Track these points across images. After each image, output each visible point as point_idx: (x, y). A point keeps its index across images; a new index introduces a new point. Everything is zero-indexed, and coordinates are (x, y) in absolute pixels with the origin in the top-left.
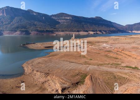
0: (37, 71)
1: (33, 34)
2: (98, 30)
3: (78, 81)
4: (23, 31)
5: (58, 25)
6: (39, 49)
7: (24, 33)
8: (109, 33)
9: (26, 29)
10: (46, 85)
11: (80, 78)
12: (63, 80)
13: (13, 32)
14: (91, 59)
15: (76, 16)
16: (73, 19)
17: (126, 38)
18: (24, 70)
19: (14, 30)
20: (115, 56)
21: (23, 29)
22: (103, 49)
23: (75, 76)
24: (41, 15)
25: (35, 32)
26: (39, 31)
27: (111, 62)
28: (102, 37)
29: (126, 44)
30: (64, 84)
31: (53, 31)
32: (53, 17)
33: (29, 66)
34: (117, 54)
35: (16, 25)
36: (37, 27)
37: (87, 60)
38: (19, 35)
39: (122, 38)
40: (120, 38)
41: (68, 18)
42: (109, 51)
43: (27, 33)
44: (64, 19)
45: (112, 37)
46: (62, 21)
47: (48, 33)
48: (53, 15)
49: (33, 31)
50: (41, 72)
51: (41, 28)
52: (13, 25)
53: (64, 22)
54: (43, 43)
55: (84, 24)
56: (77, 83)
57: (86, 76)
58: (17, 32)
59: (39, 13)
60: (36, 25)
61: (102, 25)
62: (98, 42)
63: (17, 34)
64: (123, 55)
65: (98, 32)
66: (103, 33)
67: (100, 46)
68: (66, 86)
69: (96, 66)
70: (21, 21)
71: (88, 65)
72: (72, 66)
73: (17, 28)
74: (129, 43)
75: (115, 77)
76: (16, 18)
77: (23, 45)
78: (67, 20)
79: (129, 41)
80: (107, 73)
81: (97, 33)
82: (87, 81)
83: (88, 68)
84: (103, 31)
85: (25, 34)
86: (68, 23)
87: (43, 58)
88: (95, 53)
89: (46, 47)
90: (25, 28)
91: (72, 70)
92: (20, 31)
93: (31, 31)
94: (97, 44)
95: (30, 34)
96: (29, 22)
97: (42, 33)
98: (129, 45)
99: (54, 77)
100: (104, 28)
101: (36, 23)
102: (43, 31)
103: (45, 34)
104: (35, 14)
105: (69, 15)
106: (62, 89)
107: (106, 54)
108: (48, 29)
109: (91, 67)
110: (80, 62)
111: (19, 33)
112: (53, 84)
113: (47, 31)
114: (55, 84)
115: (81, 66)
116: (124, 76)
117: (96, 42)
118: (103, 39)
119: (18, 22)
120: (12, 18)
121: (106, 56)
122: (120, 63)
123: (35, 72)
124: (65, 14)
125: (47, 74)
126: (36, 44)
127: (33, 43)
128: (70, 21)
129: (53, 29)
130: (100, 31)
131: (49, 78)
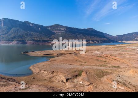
0: (44, 71)
1: (29, 43)
2: (90, 40)
3: (77, 74)
4: (20, 41)
5: (53, 35)
6: (39, 56)
7: (21, 42)
8: (101, 43)
9: (23, 38)
10: (53, 79)
11: (78, 73)
12: (66, 74)
13: (9, 42)
14: (85, 63)
15: (70, 27)
16: (68, 30)
17: (114, 46)
18: (32, 71)
19: (11, 40)
20: (104, 60)
21: (20, 39)
22: (95, 55)
23: (74, 72)
24: (38, 26)
25: (31, 41)
26: (35, 41)
27: (101, 64)
28: (95, 46)
29: (113, 52)
30: (67, 76)
31: (49, 40)
32: (49, 27)
33: (36, 68)
34: (106, 58)
35: (13, 35)
36: (33, 37)
37: (82, 63)
38: (16, 44)
39: (111, 47)
40: (110, 47)
41: (63, 29)
42: (100, 57)
43: (24, 42)
44: (59, 30)
45: (103, 46)
46: (57, 31)
47: (44, 42)
48: (48, 27)
49: (29, 41)
50: (47, 71)
51: (37, 38)
52: (10, 35)
53: (59, 33)
54: (41, 51)
55: (78, 35)
56: (77, 76)
57: (83, 72)
58: (14, 42)
59: (35, 25)
60: (32, 35)
61: (95, 35)
62: (91, 50)
63: (14, 43)
64: (110, 59)
65: (91, 42)
66: (95, 43)
67: (93, 53)
68: (69, 77)
69: (89, 66)
70: (18, 31)
71: (83, 66)
72: (71, 66)
73: (14, 37)
74: (116, 51)
75: (103, 72)
76: (13, 28)
77: (23, 53)
78: (62, 30)
79: (116, 49)
80: (97, 70)
81: (89, 43)
82: (84, 74)
83: (84, 67)
84: (96, 41)
85: (22, 44)
86: (63, 33)
87: (46, 63)
88: (88, 58)
89: (45, 55)
90: (21, 38)
91: (72, 69)
92: (17, 41)
93: (28, 41)
94: (90, 52)
95: (26, 43)
96: (26, 32)
97: (38, 43)
98: (116, 52)
99: (59, 73)
100: (96, 38)
101: (32, 33)
102: (39, 41)
103: (41, 44)
104: (31, 25)
105: (63, 26)
106: (67, 79)
107: (97, 59)
108: (44, 39)
109: (86, 67)
110: (77, 64)
111: (15, 42)
112: (59, 77)
113: (43, 41)
114: (61, 77)
115: (78, 67)
116: (109, 71)
117: (89, 50)
118: (95, 47)
119: (15, 32)
120: (9, 29)
121: (97, 60)
122: (107, 64)
123: (42, 71)
124: (60, 25)
125: (53, 72)
126: (35, 52)
127: (32, 51)
128: (65, 32)
129: (48, 39)
130: (93, 41)
131: (55, 74)
